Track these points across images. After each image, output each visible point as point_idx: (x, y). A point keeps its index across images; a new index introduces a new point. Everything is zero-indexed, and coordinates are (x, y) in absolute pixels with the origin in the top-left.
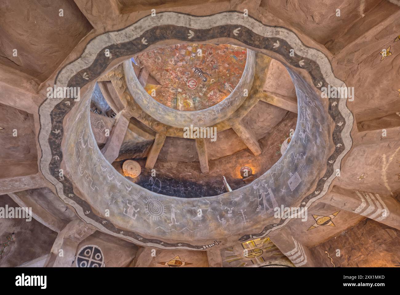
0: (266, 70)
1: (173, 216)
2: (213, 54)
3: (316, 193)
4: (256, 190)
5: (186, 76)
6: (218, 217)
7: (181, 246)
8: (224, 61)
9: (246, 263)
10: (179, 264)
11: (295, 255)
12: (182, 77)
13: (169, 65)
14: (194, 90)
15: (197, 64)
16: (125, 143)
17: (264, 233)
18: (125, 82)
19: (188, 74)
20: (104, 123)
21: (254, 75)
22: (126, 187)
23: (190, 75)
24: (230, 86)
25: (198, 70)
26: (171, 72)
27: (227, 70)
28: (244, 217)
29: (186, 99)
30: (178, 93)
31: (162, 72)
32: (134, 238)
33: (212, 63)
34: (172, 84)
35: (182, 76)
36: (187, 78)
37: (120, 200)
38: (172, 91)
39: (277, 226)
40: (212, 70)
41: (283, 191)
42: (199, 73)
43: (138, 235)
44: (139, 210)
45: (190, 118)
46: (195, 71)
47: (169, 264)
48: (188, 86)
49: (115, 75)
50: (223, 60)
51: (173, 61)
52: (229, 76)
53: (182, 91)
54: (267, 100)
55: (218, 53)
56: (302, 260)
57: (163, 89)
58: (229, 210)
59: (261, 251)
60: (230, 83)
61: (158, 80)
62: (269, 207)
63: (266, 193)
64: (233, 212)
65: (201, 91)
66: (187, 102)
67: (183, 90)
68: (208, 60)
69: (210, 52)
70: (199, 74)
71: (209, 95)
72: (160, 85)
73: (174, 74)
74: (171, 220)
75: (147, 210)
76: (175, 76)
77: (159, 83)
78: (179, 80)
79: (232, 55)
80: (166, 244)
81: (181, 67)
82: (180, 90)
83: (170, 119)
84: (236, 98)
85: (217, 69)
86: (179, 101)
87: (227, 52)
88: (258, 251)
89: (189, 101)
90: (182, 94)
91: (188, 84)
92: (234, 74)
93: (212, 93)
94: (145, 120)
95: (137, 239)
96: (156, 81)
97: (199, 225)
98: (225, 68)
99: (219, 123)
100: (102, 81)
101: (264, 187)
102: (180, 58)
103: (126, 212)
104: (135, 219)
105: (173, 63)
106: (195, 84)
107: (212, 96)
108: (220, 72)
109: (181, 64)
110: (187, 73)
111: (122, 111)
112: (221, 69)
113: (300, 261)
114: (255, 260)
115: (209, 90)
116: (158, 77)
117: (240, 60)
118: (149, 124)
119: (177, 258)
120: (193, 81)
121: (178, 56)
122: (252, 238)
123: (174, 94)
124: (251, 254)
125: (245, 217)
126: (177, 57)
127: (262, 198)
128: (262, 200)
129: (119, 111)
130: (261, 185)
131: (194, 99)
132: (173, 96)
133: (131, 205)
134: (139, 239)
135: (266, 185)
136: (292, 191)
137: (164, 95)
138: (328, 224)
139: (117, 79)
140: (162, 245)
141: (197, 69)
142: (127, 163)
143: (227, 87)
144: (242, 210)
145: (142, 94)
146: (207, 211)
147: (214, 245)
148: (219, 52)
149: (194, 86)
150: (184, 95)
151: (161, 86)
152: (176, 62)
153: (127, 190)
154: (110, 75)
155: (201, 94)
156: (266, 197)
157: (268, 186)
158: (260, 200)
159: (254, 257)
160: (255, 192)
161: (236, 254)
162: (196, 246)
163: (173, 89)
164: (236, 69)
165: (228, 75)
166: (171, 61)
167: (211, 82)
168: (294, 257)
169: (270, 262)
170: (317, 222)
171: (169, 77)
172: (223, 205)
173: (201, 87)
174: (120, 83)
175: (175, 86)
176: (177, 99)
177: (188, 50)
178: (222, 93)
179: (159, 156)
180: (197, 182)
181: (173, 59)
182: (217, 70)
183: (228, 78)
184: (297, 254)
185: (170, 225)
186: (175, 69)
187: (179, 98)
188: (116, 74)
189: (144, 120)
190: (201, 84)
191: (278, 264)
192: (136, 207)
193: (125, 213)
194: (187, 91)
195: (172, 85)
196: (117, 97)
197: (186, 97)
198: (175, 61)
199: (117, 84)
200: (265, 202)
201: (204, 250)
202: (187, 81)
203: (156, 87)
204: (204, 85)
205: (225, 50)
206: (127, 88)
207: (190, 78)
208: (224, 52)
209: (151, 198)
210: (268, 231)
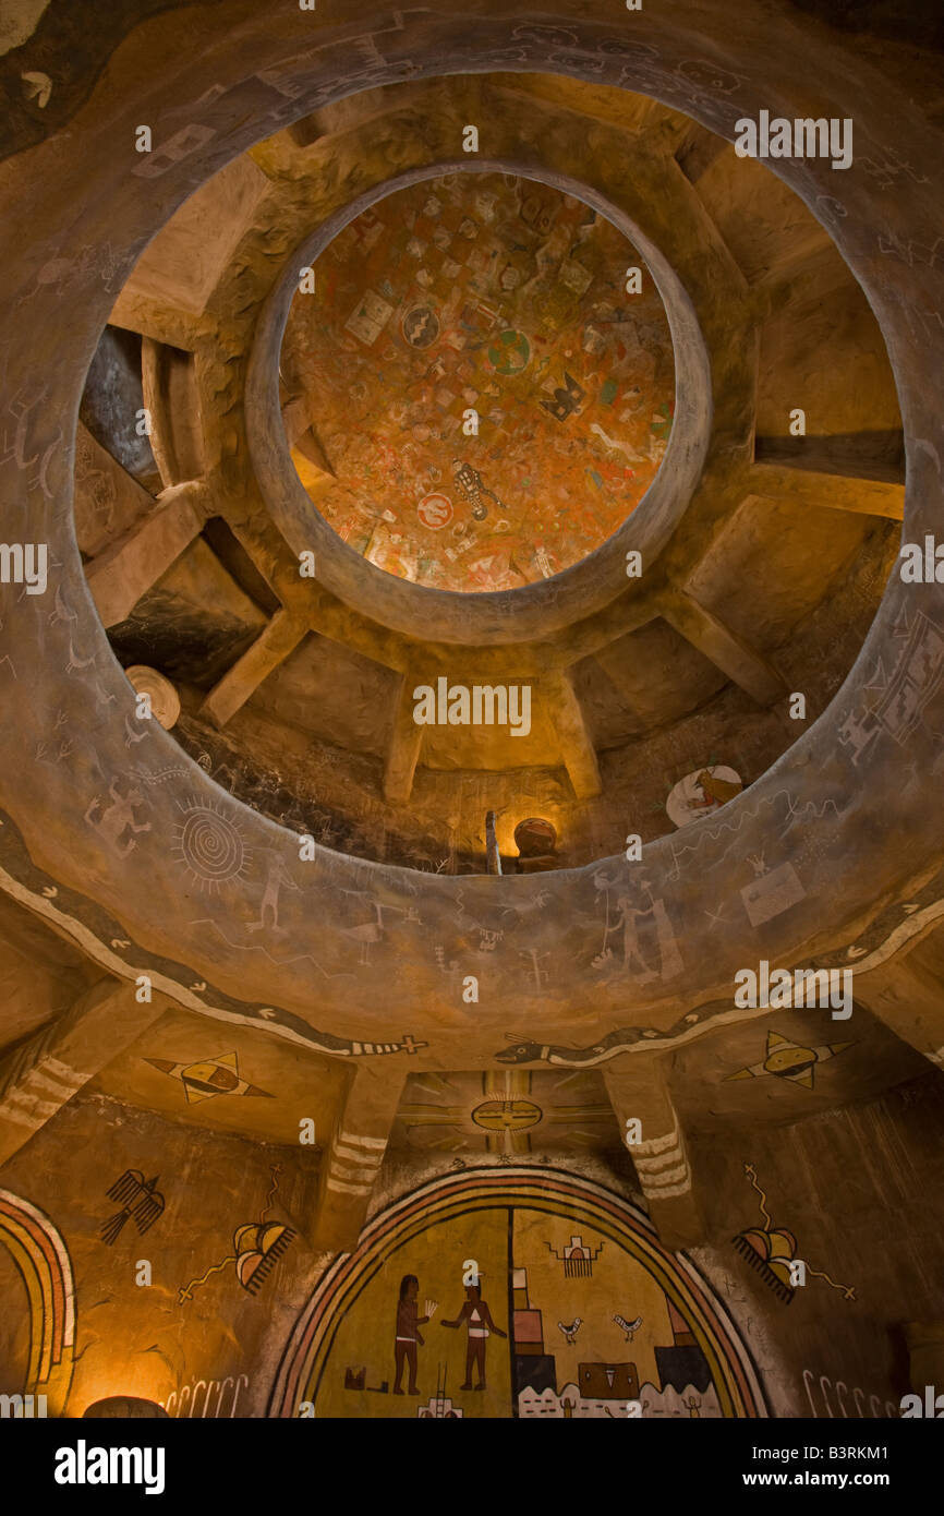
0: (719, 523)
1: (271, 897)
2: (534, 443)
3: (852, 953)
4: (604, 893)
5: (426, 481)
6: (439, 951)
7: (270, 1019)
8: (558, 477)
9: (465, 1143)
10: (226, 1085)
11: (661, 1157)
12: (410, 477)
13: (384, 423)
14: (436, 532)
15: (473, 453)
16: (163, 592)
17: (599, 1053)
18: (243, 379)
19: (435, 475)
20: (112, 488)
21: (675, 527)
22: (127, 725)
23: (439, 481)
24: (550, 561)
25: (471, 476)
26: (383, 447)
27: (558, 510)
28: (537, 976)
29: (398, 552)
30: (380, 522)
31: (355, 437)
32: (92, 930)
33: (523, 468)
34: (373, 489)
35: (412, 474)
36: (427, 488)
37: (90, 759)
38: (362, 511)
39: (656, 1038)
40: (514, 489)
41: (715, 918)
42: (469, 484)
43: (116, 925)
44: (147, 827)
45: (407, 603)
46: (461, 473)
47: (186, 1075)
48: (422, 512)
49: (217, 336)
50: (559, 473)
51: (402, 415)
52: (560, 530)
53: (396, 523)
54: (682, 624)
55: (551, 445)
56: (676, 1179)
57: (336, 492)
58: (484, 937)
59: (538, 1114)
60: (552, 553)
61: (330, 458)
62: (643, 964)
63: (640, 913)
64: (500, 947)
65: (454, 545)
66: (398, 562)
67: (400, 520)
68: (511, 454)
69: (530, 431)
70: (470, 488)
71: (474, 567)
72: (334, 475)
73: (390, 459)
74: (259, 908)
75: (179, 842)
76: (391, 467)
77: (330, 466)
78: (397, 482)
79: (590, 467)
80: (215, 997)
81: (422, 443)
82: (389, 516)
83: (342, 577)
84: (581, 587)
85: (530, 493)
86: (375, 550)
87: (580, 454)
88: (527, 1111)
89: (404, 563)
90: (391, 532)
91: (421, 507)
92: (577, 530)
93: (486, 563)
94: (260, 545)
95: (107, 941)
96: (325, 457)
97: (362, 962)
98: (555, 498)
99: (500, 647)
100: (162, 340)
101: (636, 891)
102: (429, 416)
103: (97, 815)
104: (122, 855)
105: (401, 420)
106: (444, 514)
107: (484, 572)
108: (536, 508)
109: (423, 432)
110: (433, 468)
111: (189, 483)
112: (542, 497)
113: (668, 1180)
114: (501, 1140)
115: (479, 551)
116: (333, 447)
117: (609, 491)
118: (267, 564)
119: (228, 1062)
120: (440, 503)
121: (427, 404)
122: (548, 1060)
123: (366, 522)
124: (499, 1114)
125: (543, 975)
126: (421, 407)
127: (623, 926)
128: (620, 933)
129: (176, 480)
130: (626, 881)
131: (423, 562)
132: (359, 528)
133: (124, 796)
134: (114, 943)
135: (646, 885)
136: (754, 924)
137: (335, 512)
138: (795, 1078)
139: (217, 355)
140: (197, 994)
141: (467, 468)
142: (140, 675)
143: (540, 561)
144: (533, 952)
145: (277, 456)
146: (399, 916)
147: (395, 1048)
148: (556, 443)
149: (439, 521)
150: (396, 538)
151: (335, 480)
152: (413, 422)
153: (126, 736)
154: (200, 332)
155: (451, 554)
156: (637, 923)
157: (654, 888)
158: (611, 930)
159: (501, 1126)
160: (597, 900)
161: (450, 1102)
162: (326, 1034)
163: (367, 506)
164: (586, 515)
165: (557, 525)
166: (398, 413)
167: (497, 529)
168: (657, 1163)
169: (546, 1160)
170: (769, 1058)
171: (370, 460)
172: (465, 913)
173: (458, 533)
174: (224, 375)
175: (381, 497)
176: (369, 540)
177: (462, 397)
178: (518, 577)
179: (255, 692)
180: (357, 820)
181: (404, 409)
182: (527, 496)
183: (554, 535)
184: (669, 1154)
185: (252, 927)
186: (400, 444)
187: (377, 539)
188: (221, 336)
189: (256, 543)
190: (462, 521)
191: (573, 1171)
192: (139, 814)
193: (91, 817)
194: (409, 528)
195: (369, 491)
196: (188, 429)
197: (401, 544)
198: (409, 415)
199: (210, 375)
200: (630, 942)
201: (351, 1060)
202: (422, 496)
203: (321, 474)
204: (470, 530)
205: (576, 443)
206: (240, 406)
207: (435, 491)
208: (570, 450)
209: (207, 806)
210: (614, 1051)
